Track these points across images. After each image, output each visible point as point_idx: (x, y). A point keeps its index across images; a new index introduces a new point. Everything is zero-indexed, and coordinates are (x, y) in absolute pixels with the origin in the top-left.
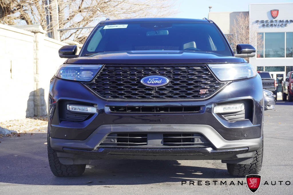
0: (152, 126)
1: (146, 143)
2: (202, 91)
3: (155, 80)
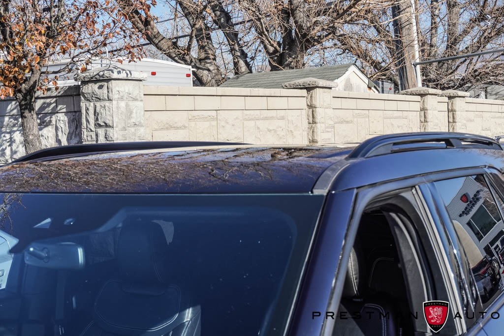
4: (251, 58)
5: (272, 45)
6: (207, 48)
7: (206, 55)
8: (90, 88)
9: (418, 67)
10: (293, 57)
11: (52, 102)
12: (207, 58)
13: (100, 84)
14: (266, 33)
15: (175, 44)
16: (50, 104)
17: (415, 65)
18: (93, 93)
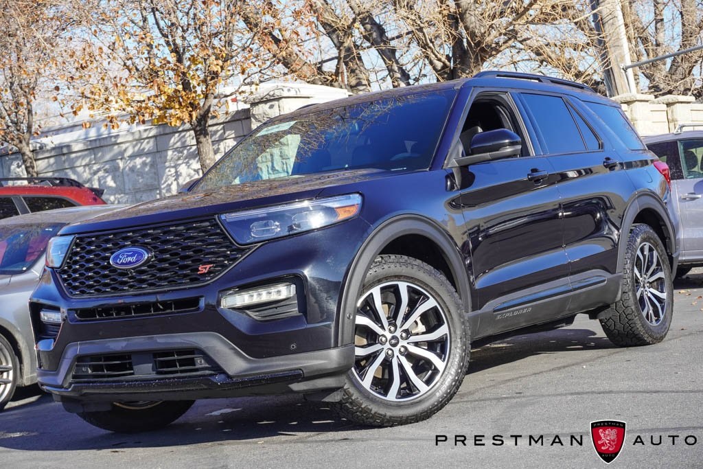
0: (128, 340)
1: (132, 371)
2: (203, 269)
3: (128, 256)
4: (414, 80)
5: (439, 60)
6: (357, 72)
7: (358, 81)
8: (261, 108)
9: (630, 71)
10: (467, 72)
11: (219, 129)
12: (359, 84)
13: (271, 103)
14: (431, 45)
15: (319, 69)
16: (218, 131)
17: (625, 70)
18: (264, 113)
